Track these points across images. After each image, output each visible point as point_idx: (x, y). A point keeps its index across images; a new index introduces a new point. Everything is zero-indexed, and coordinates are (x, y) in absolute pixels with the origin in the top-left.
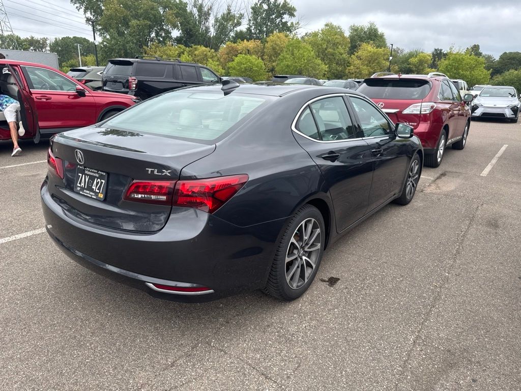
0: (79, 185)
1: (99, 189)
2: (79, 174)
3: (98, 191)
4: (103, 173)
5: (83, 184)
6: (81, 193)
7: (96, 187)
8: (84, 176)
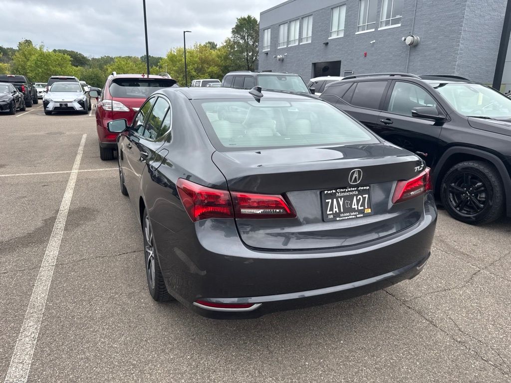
0: (331, 212)
1: (363, 205)
2: (327, 201)
3: (362, 208)
4: (365, 188)
5: (336, 210)
6: (338, 219)
7: (358, 205)
8: (335, 200)
